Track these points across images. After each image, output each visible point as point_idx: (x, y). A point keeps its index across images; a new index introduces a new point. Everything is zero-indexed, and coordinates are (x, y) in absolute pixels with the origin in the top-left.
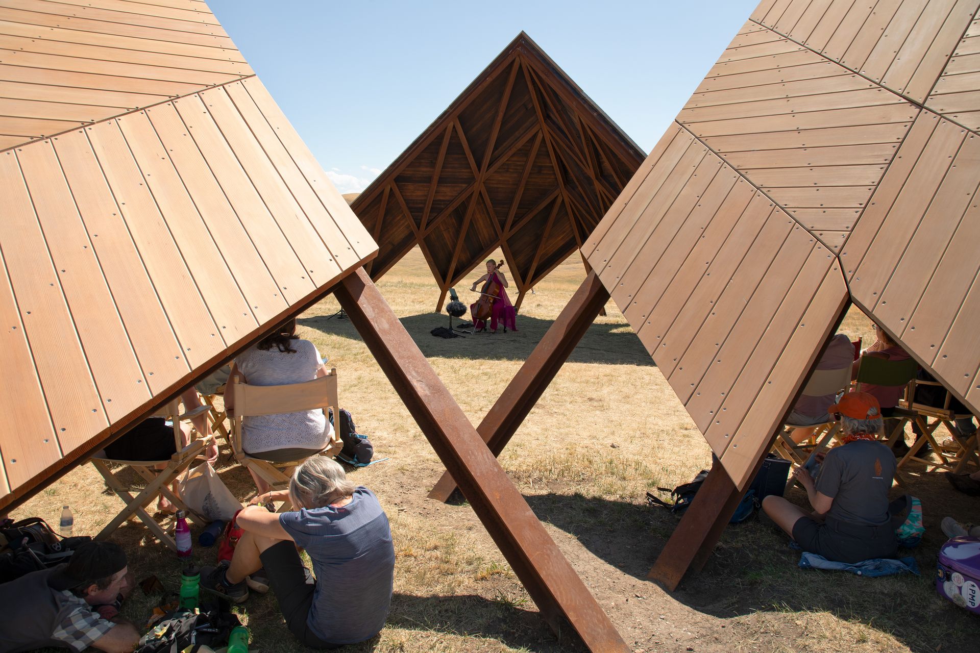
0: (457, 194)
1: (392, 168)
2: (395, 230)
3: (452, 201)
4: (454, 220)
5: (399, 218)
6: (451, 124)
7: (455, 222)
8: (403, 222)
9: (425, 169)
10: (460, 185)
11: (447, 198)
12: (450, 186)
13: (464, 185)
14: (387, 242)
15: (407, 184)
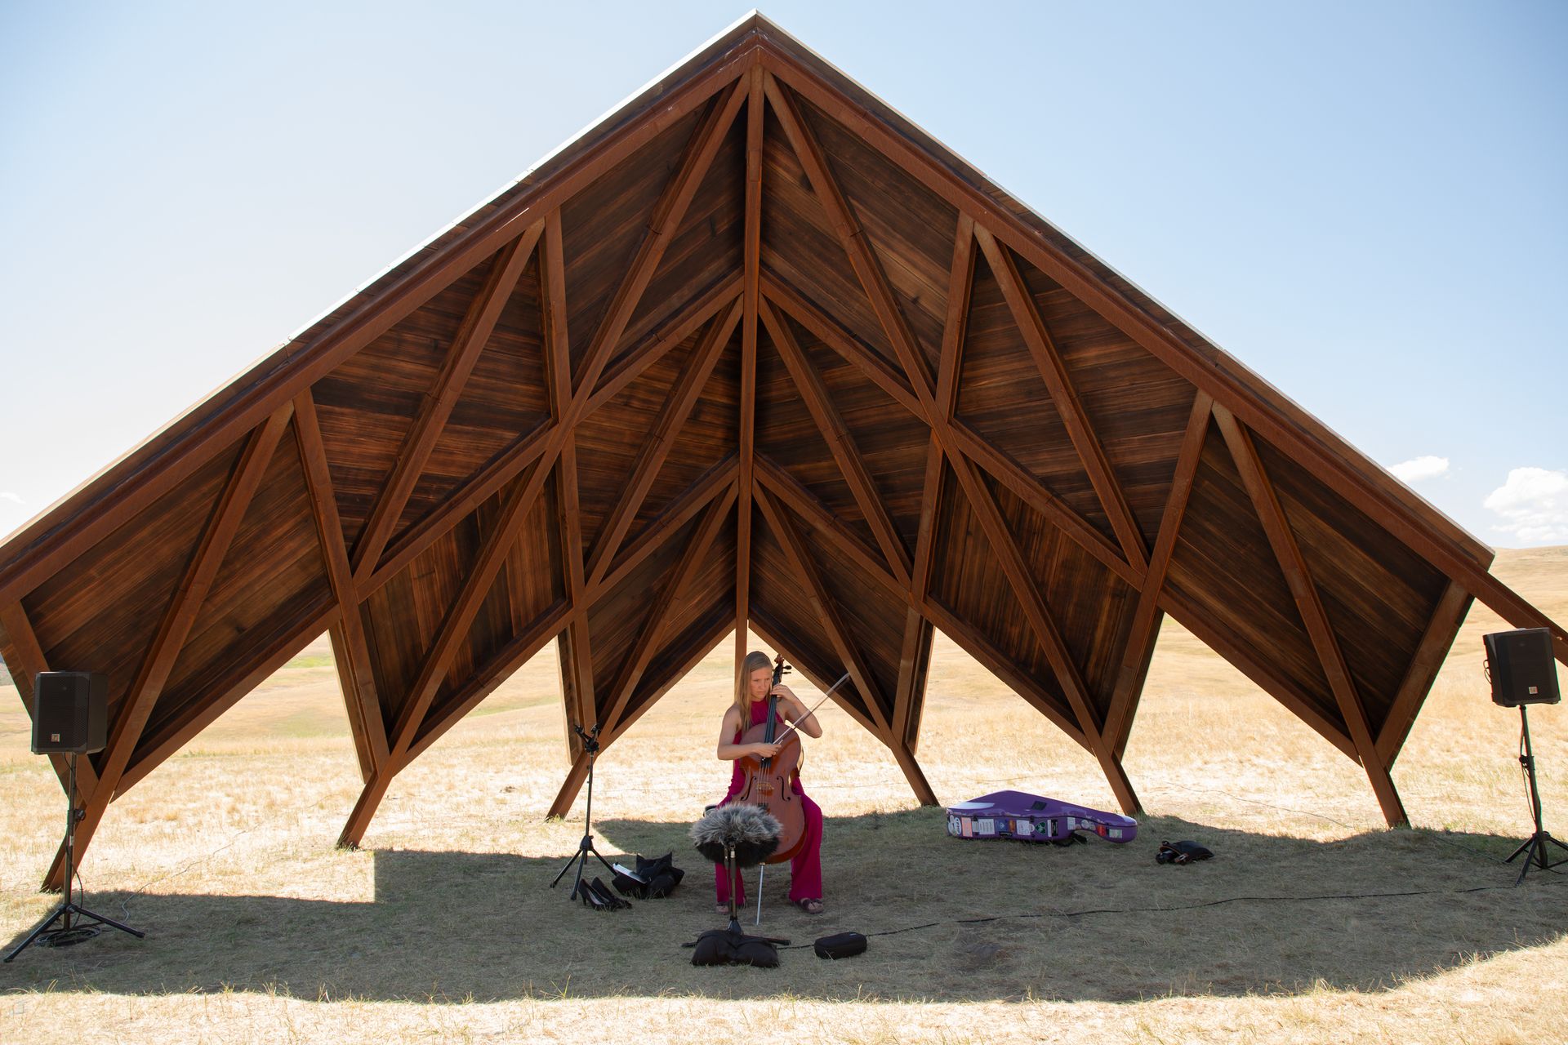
0: (482, 462)
1: (300, 345)
2: (258, 572)
3: (466, 482)
4: (454, 545)
5: (280, 532)
6: (538, 226)
7: (455, 552)
8: (292, 545)
9: (409, 367)
10: (499, 432)
11: (453, 472)
12: (468, 433)
13: (510, 435)
14: (219, 617)
15: (337, 409)
